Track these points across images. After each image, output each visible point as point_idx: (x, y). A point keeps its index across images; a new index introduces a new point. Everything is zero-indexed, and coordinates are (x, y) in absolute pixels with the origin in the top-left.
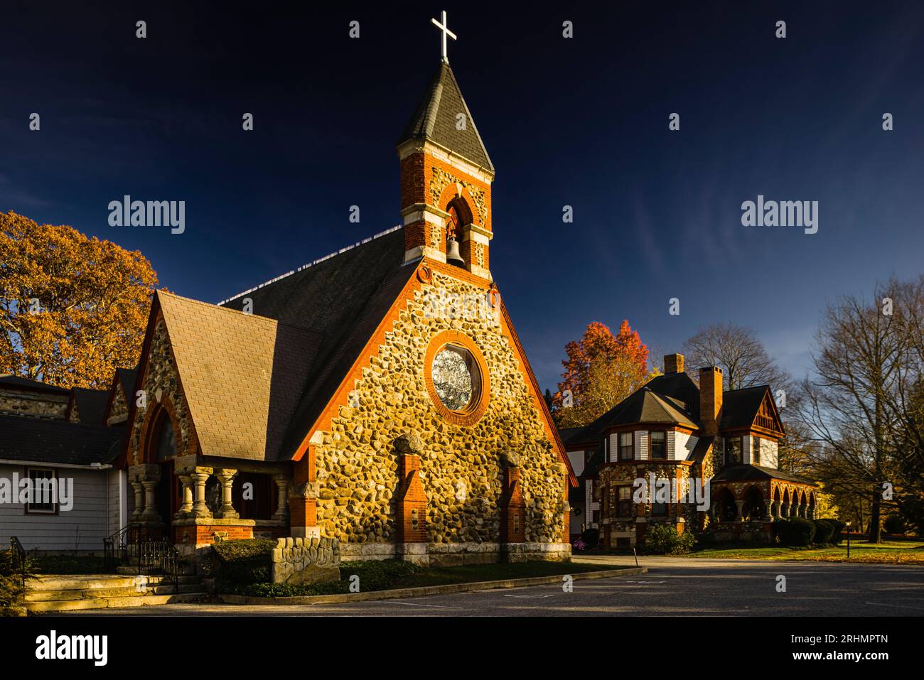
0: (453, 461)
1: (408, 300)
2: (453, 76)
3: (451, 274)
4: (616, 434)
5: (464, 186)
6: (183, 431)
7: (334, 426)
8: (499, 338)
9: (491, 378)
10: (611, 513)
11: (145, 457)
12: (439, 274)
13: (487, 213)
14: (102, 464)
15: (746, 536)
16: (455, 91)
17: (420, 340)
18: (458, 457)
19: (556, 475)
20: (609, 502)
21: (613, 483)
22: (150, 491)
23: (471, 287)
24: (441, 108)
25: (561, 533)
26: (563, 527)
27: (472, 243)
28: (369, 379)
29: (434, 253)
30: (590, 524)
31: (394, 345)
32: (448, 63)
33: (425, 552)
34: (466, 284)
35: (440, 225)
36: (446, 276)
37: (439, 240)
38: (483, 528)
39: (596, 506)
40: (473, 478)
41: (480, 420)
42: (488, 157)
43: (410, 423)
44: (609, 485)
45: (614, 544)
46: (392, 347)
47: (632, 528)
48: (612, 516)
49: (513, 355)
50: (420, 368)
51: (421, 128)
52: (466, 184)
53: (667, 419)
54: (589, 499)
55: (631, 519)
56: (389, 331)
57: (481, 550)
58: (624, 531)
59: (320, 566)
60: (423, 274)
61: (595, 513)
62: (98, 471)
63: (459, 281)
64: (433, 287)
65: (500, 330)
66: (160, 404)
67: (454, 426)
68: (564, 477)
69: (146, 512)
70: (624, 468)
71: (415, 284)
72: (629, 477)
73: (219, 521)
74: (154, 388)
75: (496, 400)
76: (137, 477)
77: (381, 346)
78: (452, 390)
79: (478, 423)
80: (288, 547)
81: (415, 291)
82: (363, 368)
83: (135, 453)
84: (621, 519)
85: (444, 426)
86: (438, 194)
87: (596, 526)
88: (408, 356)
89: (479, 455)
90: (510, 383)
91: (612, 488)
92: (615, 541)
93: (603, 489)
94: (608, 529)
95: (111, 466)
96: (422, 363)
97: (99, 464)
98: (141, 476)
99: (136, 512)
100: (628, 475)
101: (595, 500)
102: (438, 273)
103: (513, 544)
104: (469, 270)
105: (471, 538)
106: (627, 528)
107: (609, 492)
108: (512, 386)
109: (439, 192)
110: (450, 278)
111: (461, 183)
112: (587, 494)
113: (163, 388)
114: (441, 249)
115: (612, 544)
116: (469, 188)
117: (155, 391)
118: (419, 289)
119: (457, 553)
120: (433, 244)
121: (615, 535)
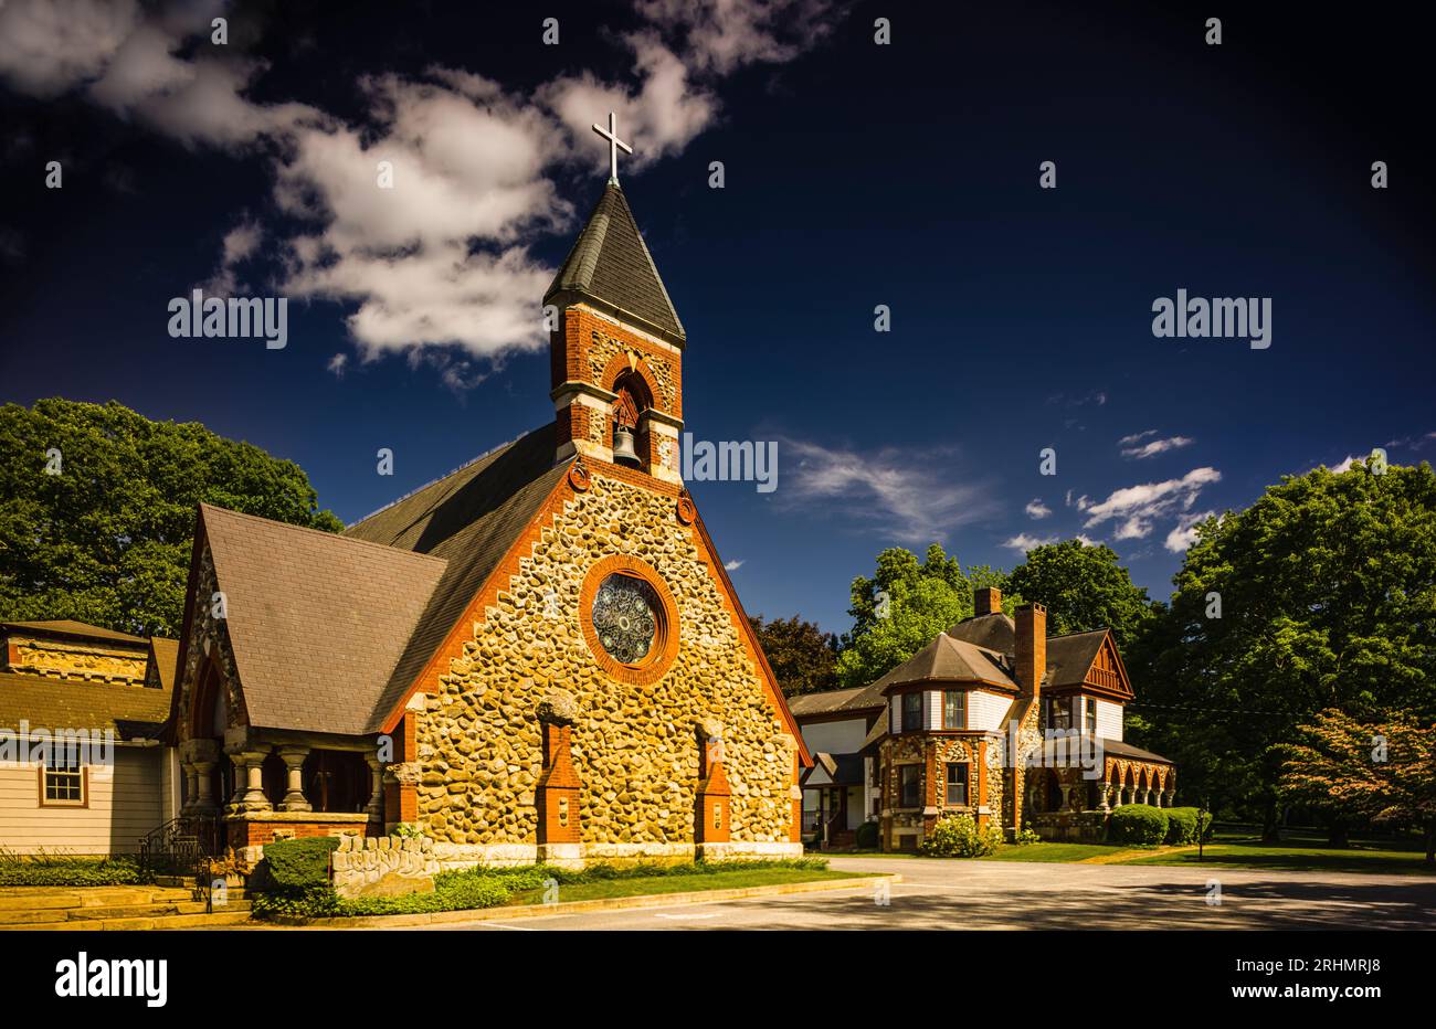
0: (623, 733)
1: (554, 514)
2: (625, 204)
3: (621, 478)
4: (900, 696)
5: (641, 358)
6: (232, 695)
7: (443, 686)
8: (694, 564)
9: (681, 620)
10: (892, 800)
11: (196, 730)
12: (603, 478)
13: (674, 392)
14: (147, 739)
15: (1074, 831)
16: (628, 224)
17: (573, 569)
18: (631, 727)
19: (780, 752)
20: (890, 788)
21: (895, 762)
22: (203, 775)
23: (651, 497)
24: (605, 248)
25: (788, 830)
26: (791, 821)
27: (652, 435)
28: (496, 623)
29: (595, 449)
30: (870, 816)
31: (534, 575)
32: (618, 185)
33: (578, 856)
34: (644, 491)
35: (604, 411)
36: (613, 481)
37: (602, 432)
38: (670, 822)
39: (876, 793)
40: (653, 756)
41: (665, 677)
42: (675, 316)
43: (558, 681)
44: (890, 764)
45: (896, 844)
46: (531, 578)
47: (919, 821)
48: (894, 806)
49: (715, 589)
50: (574, 607)
51: (574, 277)
52: (642, 354)
53: (967, 675)
54: (869, 784)
55: (918, 810)
56: (526, 556)
57: (666, 853)
58: (910, 826)
59: (403, 876)
60: (576, 478)
61: (876, 801)
62: (142, 749)
63: (632, 487)
64: (593, 496)
65: (695, 555)
66: (209, 659)
67: (625, 685)
68: (791, 754)
69: (199, 802)
70: (909, 741)
71: (566, 492)
72: (916, 754)
73: (280, 816)
74: (202, 636)
75: (689, 650)
76: (188, 756)
77: (514, 577)
78: (624, 637)
79: (661, 681)
80: (355, 850)
81: (565, 502)
82: (487, 608)
83: (184, 725)
84: (906, 810)
85: (610, 685)
86: (600, 368)
87: (875, 818)
88: (556, 591)
89: (664, 725)
90: (710, 626)
91: (895, 767)
92: (898, 839)
93: (883, 769)
94: (889, 823)
95: (158, 742)
96: (576, 601)
97: (142, 740)
98: (191, 756)
99: (188, 804)
100: (914, 751)
101: (876, 785)
102: (600, 477)
103: (711, 844)
104: (649, 473)
105: (651, 837)
106: (913, 823)
107: (891, 774)
108: (714, 630)
109: (602, 366)
110: (619, 483)
111: (636, 353)
112: (867, 776)
113: (211, 637)
114: (605, 444)
115: (894, 844)
116: (647, 359)
117: (203, 640)
118: (571, 500)
119: (630, 856)
120: (594, 437)
121: (898, 831)
